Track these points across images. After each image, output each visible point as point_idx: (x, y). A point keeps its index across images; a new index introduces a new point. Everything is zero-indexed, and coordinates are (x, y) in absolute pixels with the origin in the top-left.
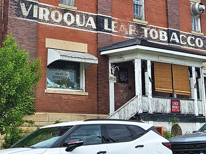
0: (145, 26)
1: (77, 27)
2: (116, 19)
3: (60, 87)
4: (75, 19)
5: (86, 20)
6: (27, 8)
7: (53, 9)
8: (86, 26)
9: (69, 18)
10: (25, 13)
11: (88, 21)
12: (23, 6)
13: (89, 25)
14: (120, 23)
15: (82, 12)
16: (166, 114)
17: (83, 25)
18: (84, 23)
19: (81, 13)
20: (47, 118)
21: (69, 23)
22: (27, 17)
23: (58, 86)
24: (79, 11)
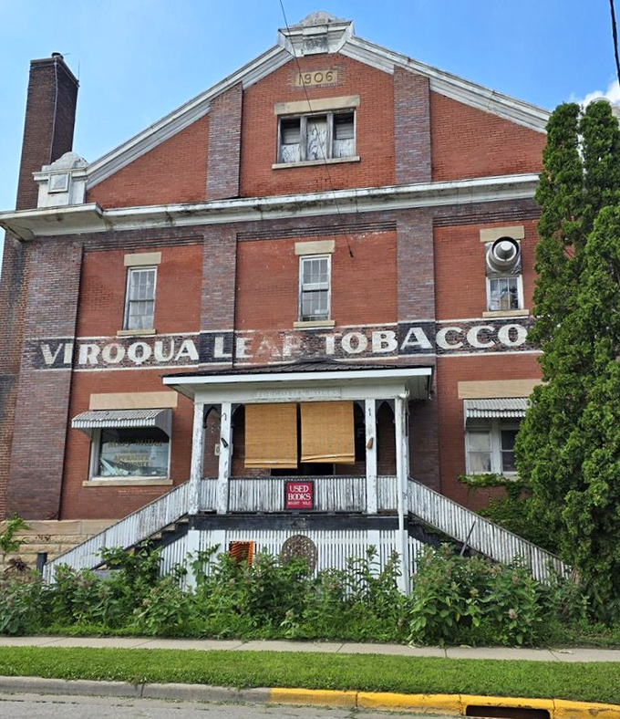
0: (328, 331)
1: (155, 365)
2: (249, 331)
3: (129, 473)
4: (153, 350)
5: (178, 347)
6: (53, 351)
7: (107, 343)
8: (177, 359)
9: (140, 351)
10: (49, 359)
11: (182, 349)
12: (46, 350)
13: (185, 355)
14: (258, 338)
15: (167, 335)
16: (268, 513)
17: (170, 357)
18: (172, 354)
19: (165, 337)
20: (79, 529)
21: (138, 361)
22: (53, 366)
23: (126, 472)
24: (163, 335)
